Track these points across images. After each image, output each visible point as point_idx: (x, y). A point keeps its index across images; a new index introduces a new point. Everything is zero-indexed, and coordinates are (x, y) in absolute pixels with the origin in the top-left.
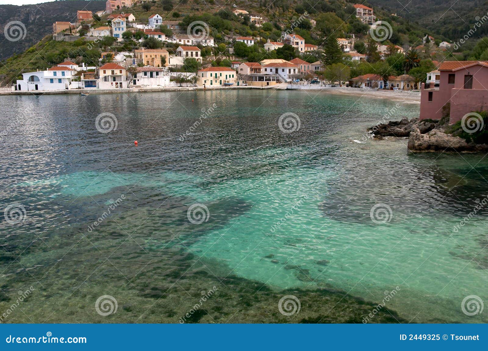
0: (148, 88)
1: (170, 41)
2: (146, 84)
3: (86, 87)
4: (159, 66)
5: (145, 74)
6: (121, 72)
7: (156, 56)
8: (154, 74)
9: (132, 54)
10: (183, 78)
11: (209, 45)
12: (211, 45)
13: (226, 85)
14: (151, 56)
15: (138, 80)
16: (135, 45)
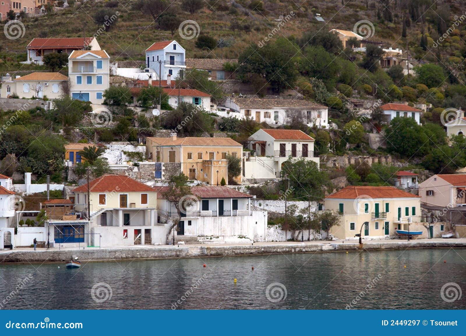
0: (217, 244)
1: (223, 114)
2: (209, 234)
3: (57, 241)
4: (223, 183)
5: (205, 207)
6: (144, 200)
7: (212, 154)
8: (228, 205)
9: (141, 149)
10: (300, 218)
11: (317, 124)
12: (323, 124)
13: (400, 235)
14: (200, 156)
15: (190, 223)
16: (143, 123)
